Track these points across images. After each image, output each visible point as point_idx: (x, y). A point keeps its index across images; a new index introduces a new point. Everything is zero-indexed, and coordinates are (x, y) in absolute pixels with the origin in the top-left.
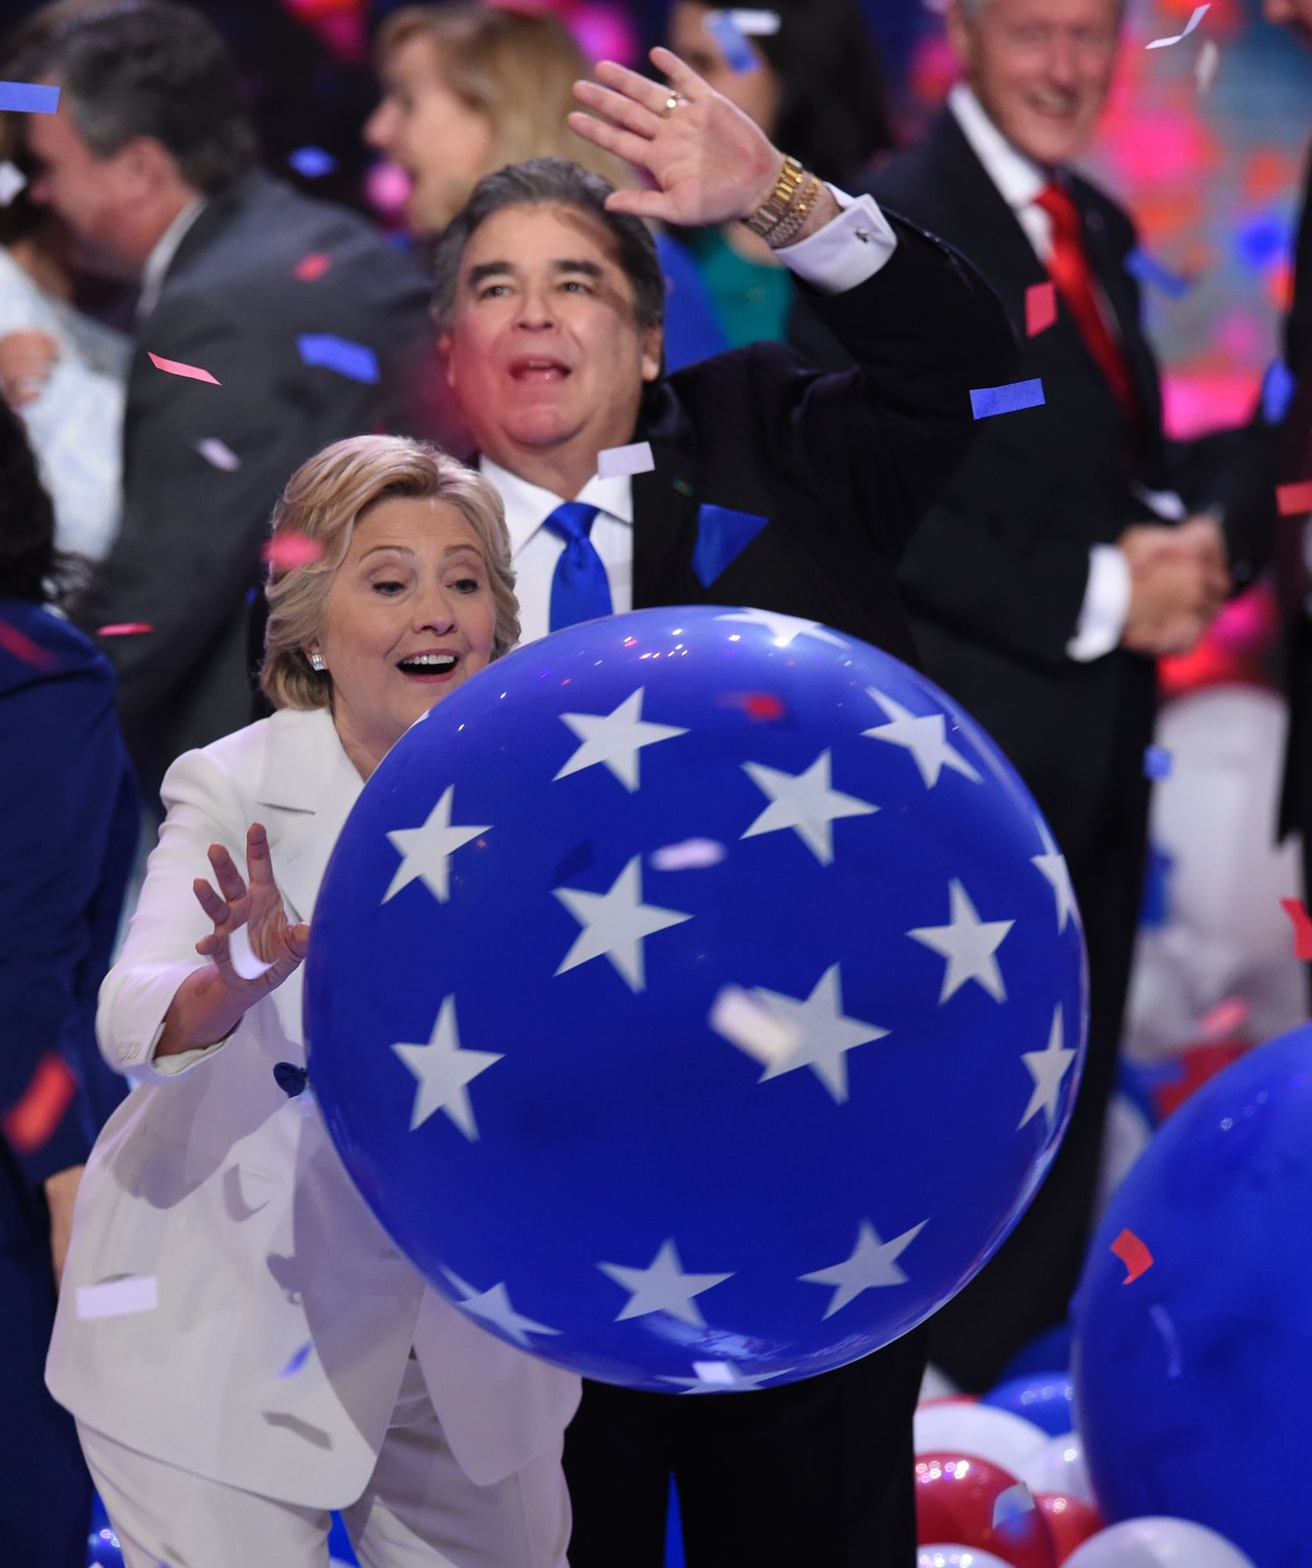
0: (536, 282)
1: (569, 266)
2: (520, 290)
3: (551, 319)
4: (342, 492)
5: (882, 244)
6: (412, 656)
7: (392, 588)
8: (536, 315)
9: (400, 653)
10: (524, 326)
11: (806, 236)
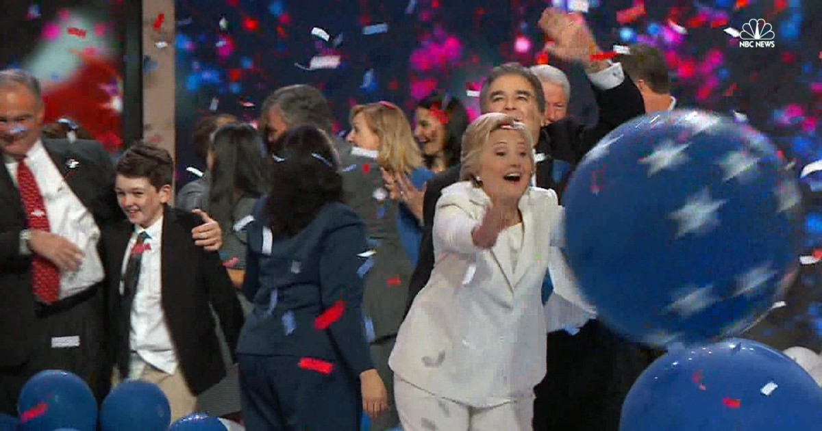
0: (510, 97)
1: (520, 92)
2: (507, 100)
3: (515, 107)
4: (484, 128)
5: (619, 77)
6: (509, 174)
7: (502, 154)
8: (510, 106)
9: (505, 173)
10: (507, 109)
11: (600, 70)
